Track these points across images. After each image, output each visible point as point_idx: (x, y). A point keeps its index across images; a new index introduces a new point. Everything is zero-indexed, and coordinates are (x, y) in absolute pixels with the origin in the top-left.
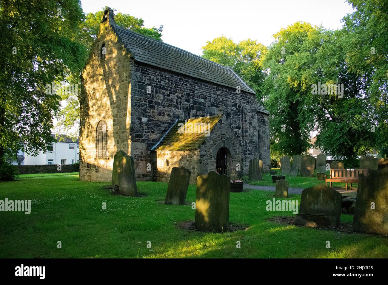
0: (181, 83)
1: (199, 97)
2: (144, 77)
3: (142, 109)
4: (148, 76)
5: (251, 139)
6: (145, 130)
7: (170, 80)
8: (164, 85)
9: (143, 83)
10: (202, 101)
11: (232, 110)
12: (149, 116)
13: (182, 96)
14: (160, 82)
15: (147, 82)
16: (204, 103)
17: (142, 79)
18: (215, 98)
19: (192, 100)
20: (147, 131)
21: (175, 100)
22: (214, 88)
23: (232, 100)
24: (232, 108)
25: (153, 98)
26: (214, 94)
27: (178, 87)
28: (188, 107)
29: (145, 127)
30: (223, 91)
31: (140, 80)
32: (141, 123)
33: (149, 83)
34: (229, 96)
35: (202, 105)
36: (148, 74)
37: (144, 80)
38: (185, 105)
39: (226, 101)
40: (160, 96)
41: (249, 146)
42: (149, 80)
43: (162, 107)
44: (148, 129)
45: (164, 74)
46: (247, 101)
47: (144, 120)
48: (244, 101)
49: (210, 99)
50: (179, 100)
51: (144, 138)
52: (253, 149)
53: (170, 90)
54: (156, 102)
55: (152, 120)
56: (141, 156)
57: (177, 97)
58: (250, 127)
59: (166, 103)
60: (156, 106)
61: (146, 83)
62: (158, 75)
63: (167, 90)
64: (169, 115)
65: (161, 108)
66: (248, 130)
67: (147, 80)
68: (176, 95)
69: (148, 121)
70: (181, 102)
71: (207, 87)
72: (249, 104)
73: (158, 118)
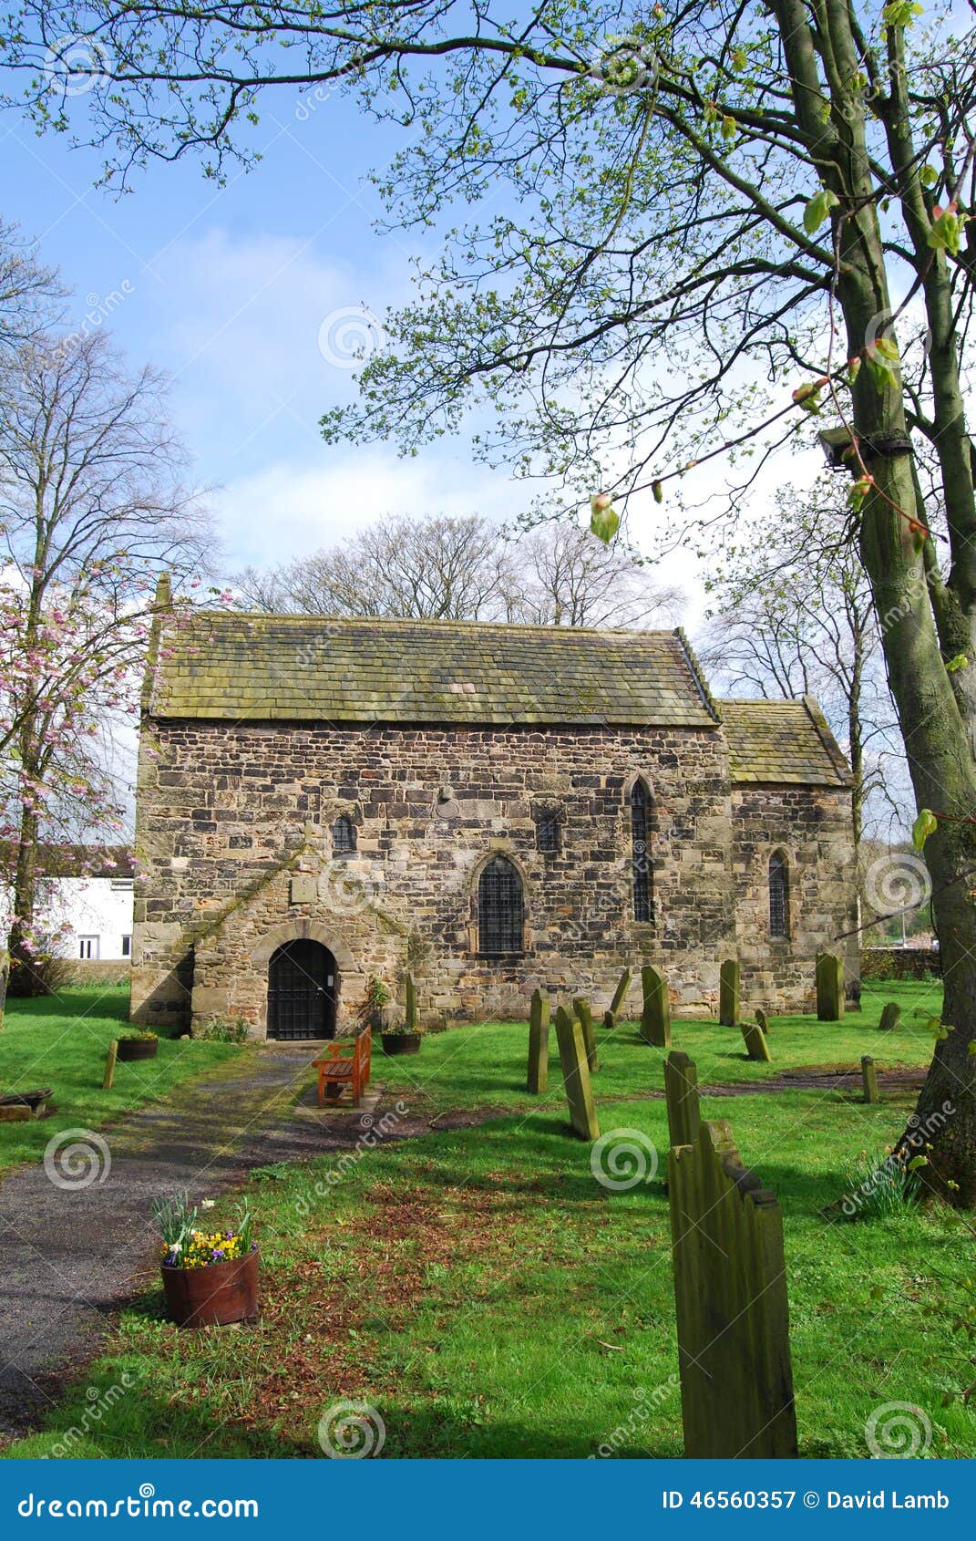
0: (318, 748)
1: (402, 776)
2: (179, 752)
3: (170, 838)
4: (194, 747)
5: (684, 890)
6: (180, 890)
7: (275, 746)
8: (254, 761)
9: (177, 768)
10: (417, 785)
11: (569, 799)
12: (193, 851)
13: (322, 783)
14: (237, 757)
15: (190, 762)
16: (421, 794)
17: (173, 759)
18: (475, 770)
19: (368, 790)
20: (185, 892)
21: (294, 800)
22: (474, 738)
23: (572, 764)
24: (572, 791)
25: (210, 803)
26: (475, 757)
27: (306, 760)
28: (351, 813)
29: (179, 881)
30: (520, 740)
31: (167, 763)
32: (167, 873)
33: (197, 765)
34: (554, 753)
35: (416, 798)
36: (195, 743)
37: (179, 760)
38: (337, 807)
39: (540, 771)
40: (235, 794)
41: (672, 916)
42: (198, 756)
43: (242, 823)
44: (191, 887)
45: (251, 733)
46: (661, 759)
47: (179, 863)
48: (643, 761)
49: (455, 777)
50: (312, 797)
51: (174, 911)
52: (697, 928)
53: (274, 773)
54: (218, 812)
55: (206, 862)
56: (167, 958)
57: (304, 788)
58: (676, 846)
59: (259, 810)
60: (218, 824)
61: (186, 768)
62: (231, 739)
63: (264, 775)
64: (269, 844)
65: (241, 828)
66: (669, 859)
67: (189, 758)
68: (298, 783)
69: (192, 864)
70: (318, 803)
71: (440, 738)
72: (674, 766)
73: (229, 853)
